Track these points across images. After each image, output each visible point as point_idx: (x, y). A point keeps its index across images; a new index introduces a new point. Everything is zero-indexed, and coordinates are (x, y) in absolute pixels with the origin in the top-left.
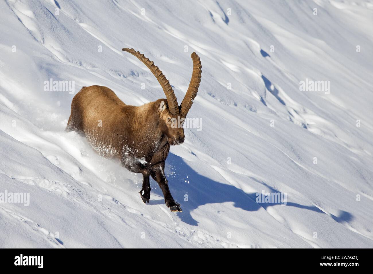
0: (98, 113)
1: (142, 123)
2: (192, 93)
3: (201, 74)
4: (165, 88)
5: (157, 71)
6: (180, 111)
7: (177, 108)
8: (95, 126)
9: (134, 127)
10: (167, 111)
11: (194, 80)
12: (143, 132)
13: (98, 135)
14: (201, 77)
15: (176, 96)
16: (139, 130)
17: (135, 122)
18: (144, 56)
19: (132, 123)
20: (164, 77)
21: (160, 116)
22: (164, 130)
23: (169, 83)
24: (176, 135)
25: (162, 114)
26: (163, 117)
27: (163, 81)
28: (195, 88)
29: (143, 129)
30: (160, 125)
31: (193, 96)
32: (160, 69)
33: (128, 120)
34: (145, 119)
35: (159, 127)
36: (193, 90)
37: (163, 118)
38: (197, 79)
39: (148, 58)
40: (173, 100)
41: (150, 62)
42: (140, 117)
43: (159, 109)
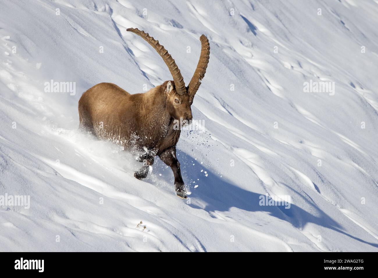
0: (107, 104)
1: (149, 108)
2: (200, 73)
3: (209, 56)
4: (171, 68)
5: (162, 50)
6: (187, 92)
7: (183, 88)
8: (104, 117)
9: (141, 113)
10: (174, 92)
11: (202, 61)
12: (151, 117)
13: (106, 125)
14: (208, 58)
15: (183, 75)
16: (147, 116)
17: (142, 109)
18: (148, 35)
19: (139, 110)
20: (169, 56)
21: (167, 98)
22: (171, 112)
23: (174, 62)
24: (183, 116)
25: (169, 95)
26: (170, 98)
27: (169, 61)
28: (203, 69)
29: (150, 114)
30: (168, 107)
31: (200, 76)
32: (165, 48)
33: (135, 108)
34: (152, 103)
35: (166, 109)
36: (201, 71)
37: (171, 100)
38: (205, 60)
39: (153, 37)
40: (179, 80)
41: (155, 41)
42: (146, 102)
43: (166, 90)
